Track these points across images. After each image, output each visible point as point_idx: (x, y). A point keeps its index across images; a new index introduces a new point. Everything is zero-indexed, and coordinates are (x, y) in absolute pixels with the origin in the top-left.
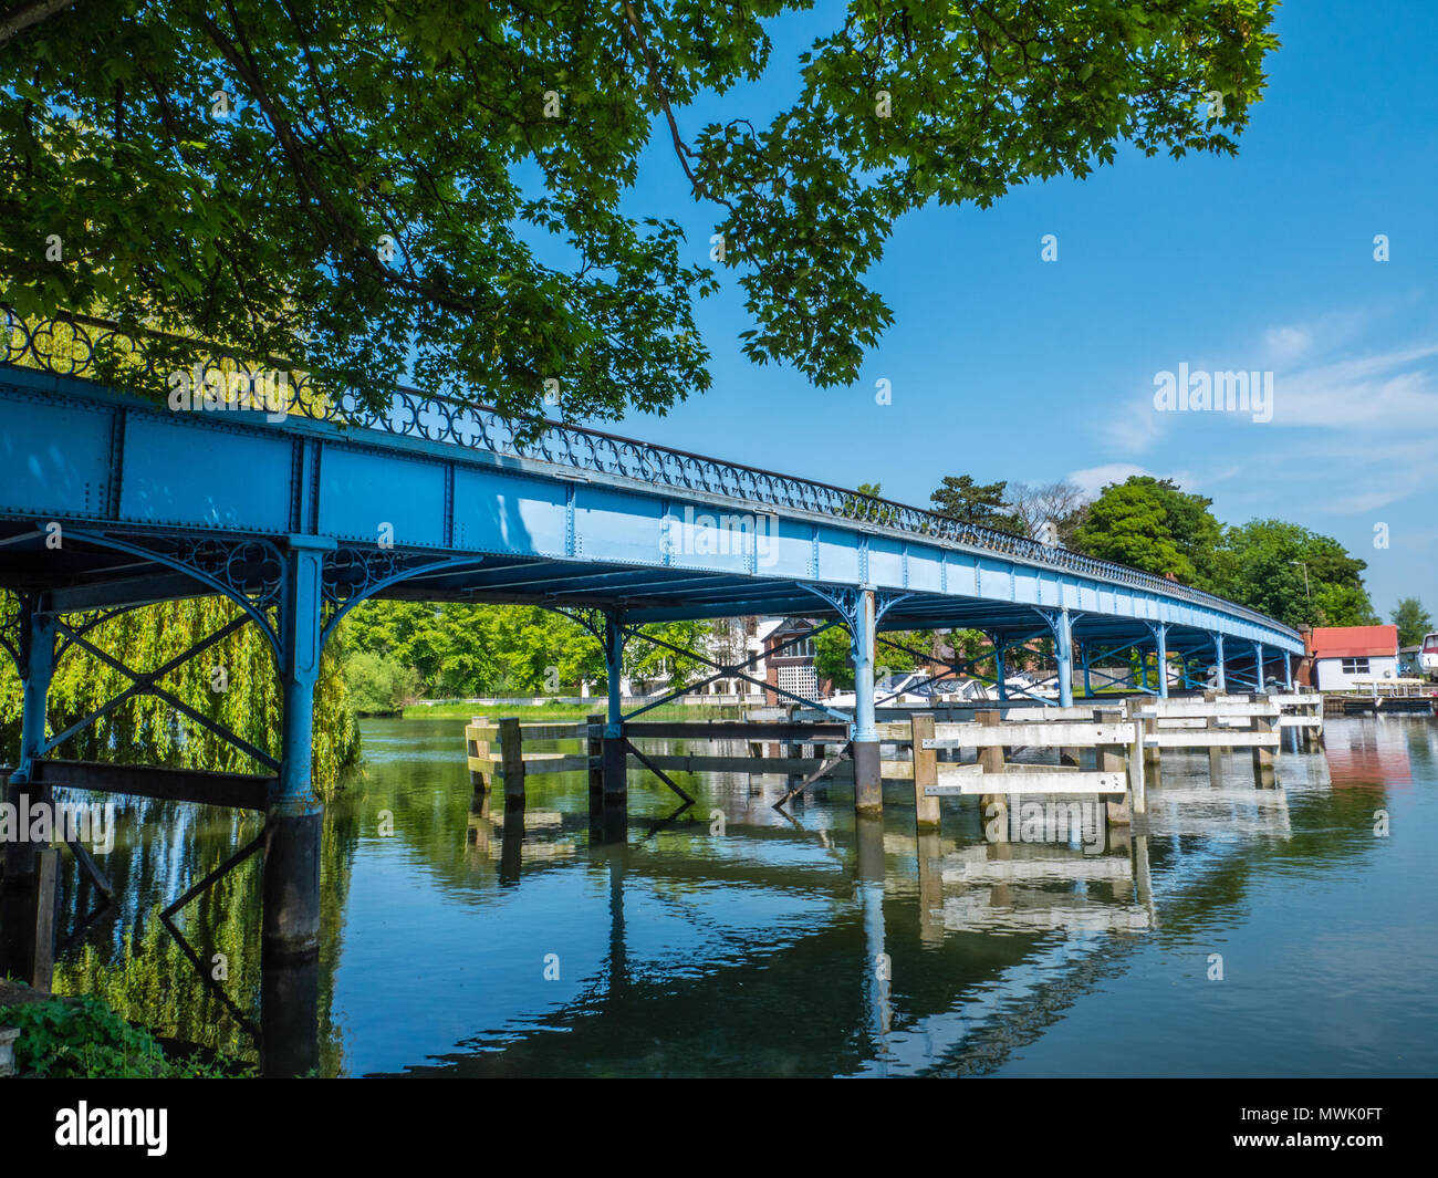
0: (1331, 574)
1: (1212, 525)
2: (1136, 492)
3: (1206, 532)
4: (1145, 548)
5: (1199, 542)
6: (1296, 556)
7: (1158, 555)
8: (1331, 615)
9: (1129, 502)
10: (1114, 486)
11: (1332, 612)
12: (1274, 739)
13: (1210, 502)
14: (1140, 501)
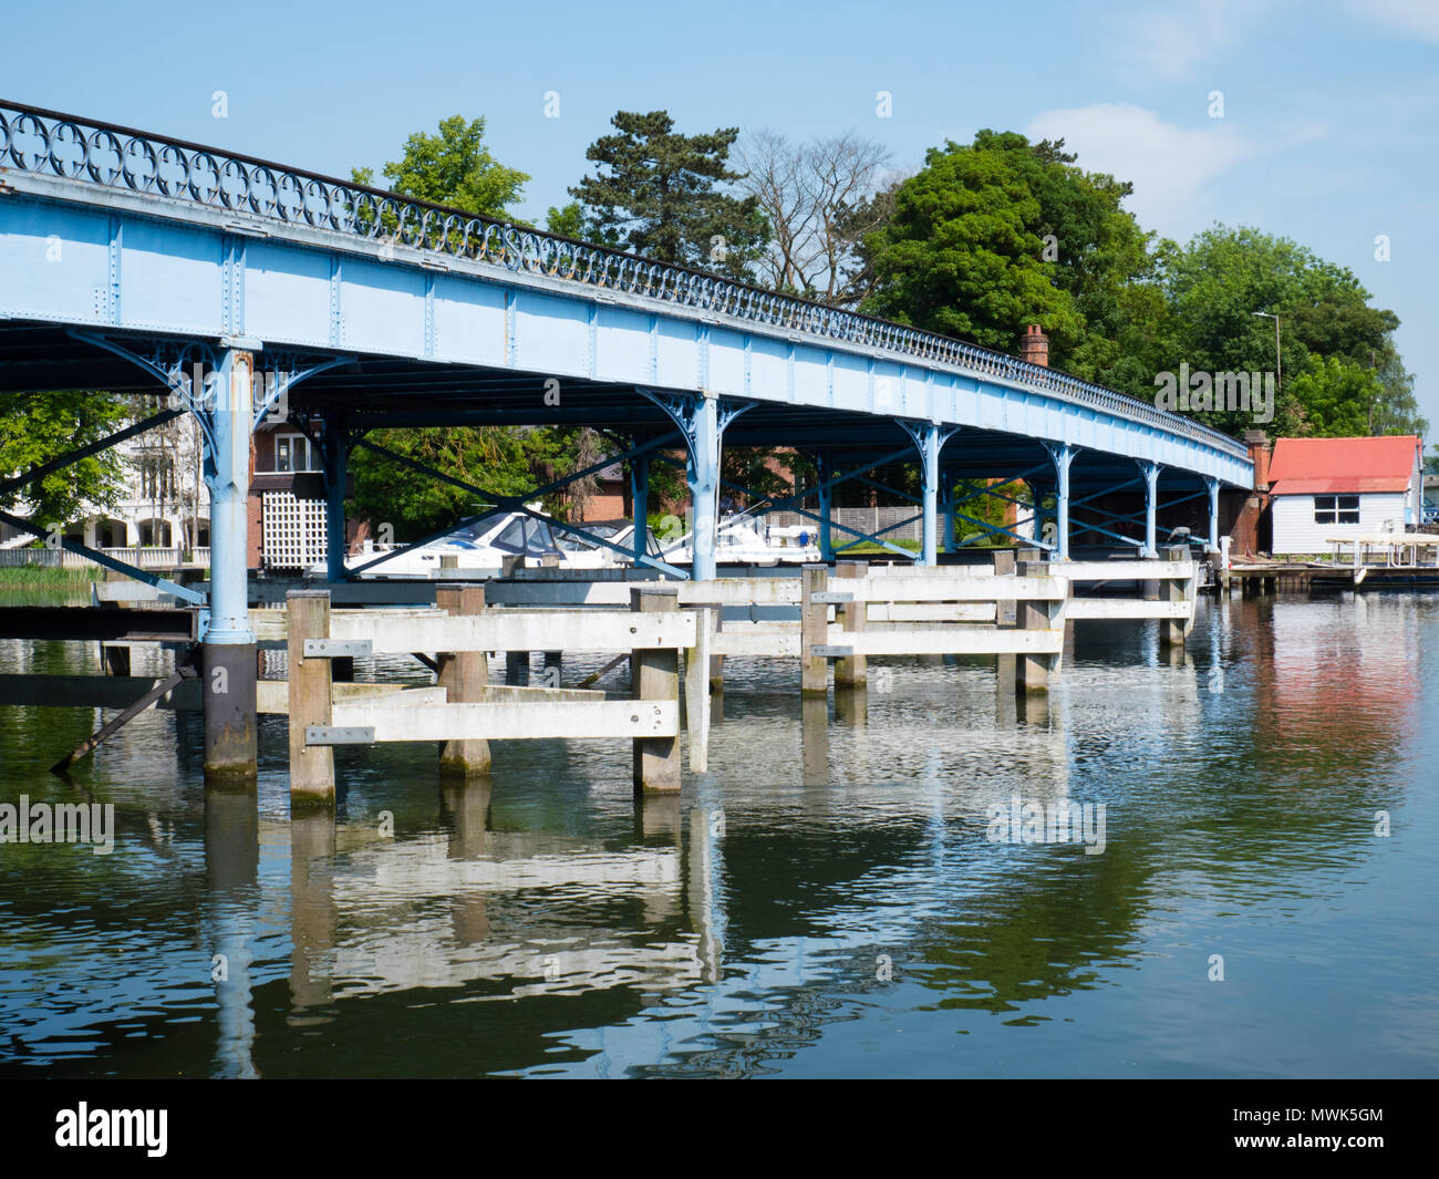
0: (1335, 337)
1: (1127, 235)
2: (990, 163)
3: (1114, 250)
4: (993, 275)
5: (1099, 266)
6: (1279, 300)
7: (1015, 291)
8: (1317, 415)
9: (972, 183)
10: (952, 147)
11: (1319, 409)
12: (1050, 637)
13: (1127, 189)
14: (994, 181)
